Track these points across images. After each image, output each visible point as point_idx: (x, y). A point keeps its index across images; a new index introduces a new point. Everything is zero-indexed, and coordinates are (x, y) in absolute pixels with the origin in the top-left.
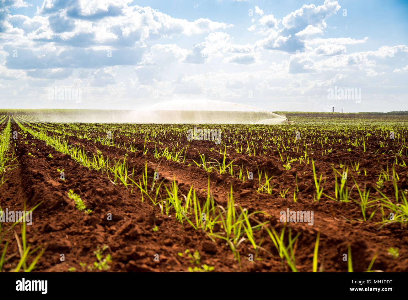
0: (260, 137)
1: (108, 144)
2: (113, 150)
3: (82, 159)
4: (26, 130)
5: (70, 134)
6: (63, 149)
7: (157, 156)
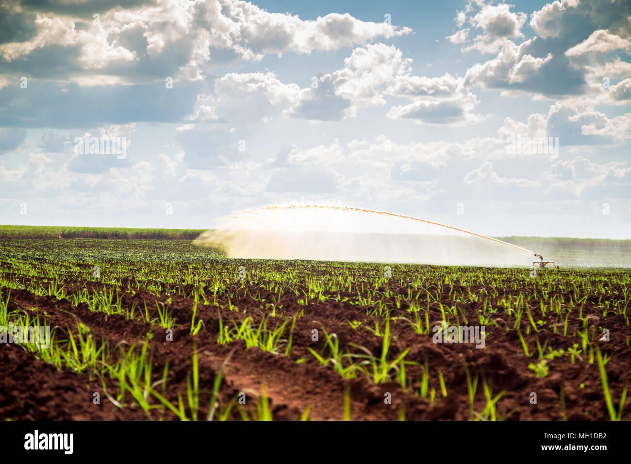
0: (473, 297)
1: (107, 309)
2: (117, 324)
5: (14, 286)
7: (224, 337)
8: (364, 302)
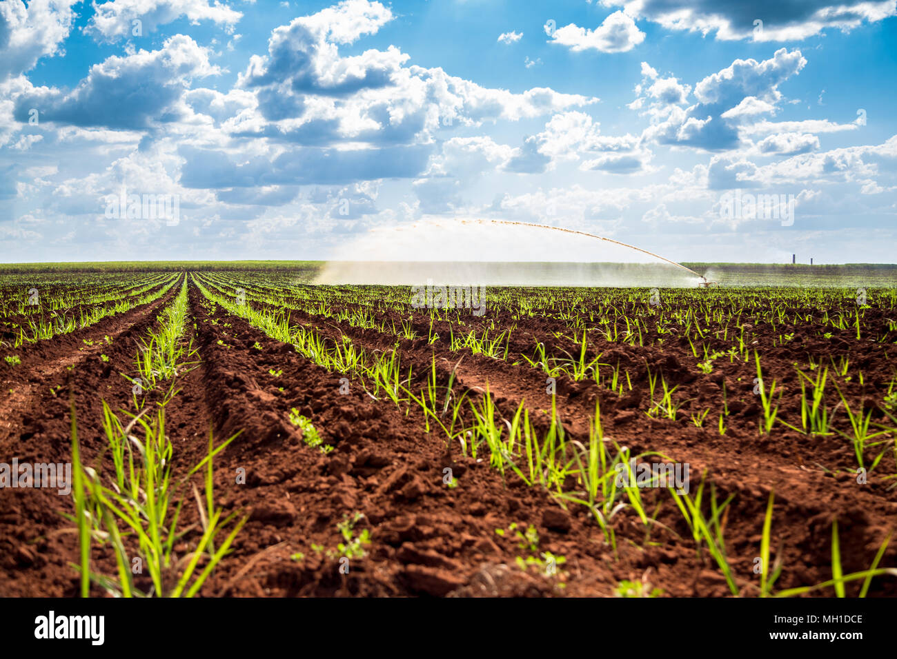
0: (652, 312)
1: (363, 325)
2: (371, 336)
3: (314, 352)
4: (214, 299)
5: (292, 307)
6: (281, 334)
7: (455, 346)
8: (564, 317)
